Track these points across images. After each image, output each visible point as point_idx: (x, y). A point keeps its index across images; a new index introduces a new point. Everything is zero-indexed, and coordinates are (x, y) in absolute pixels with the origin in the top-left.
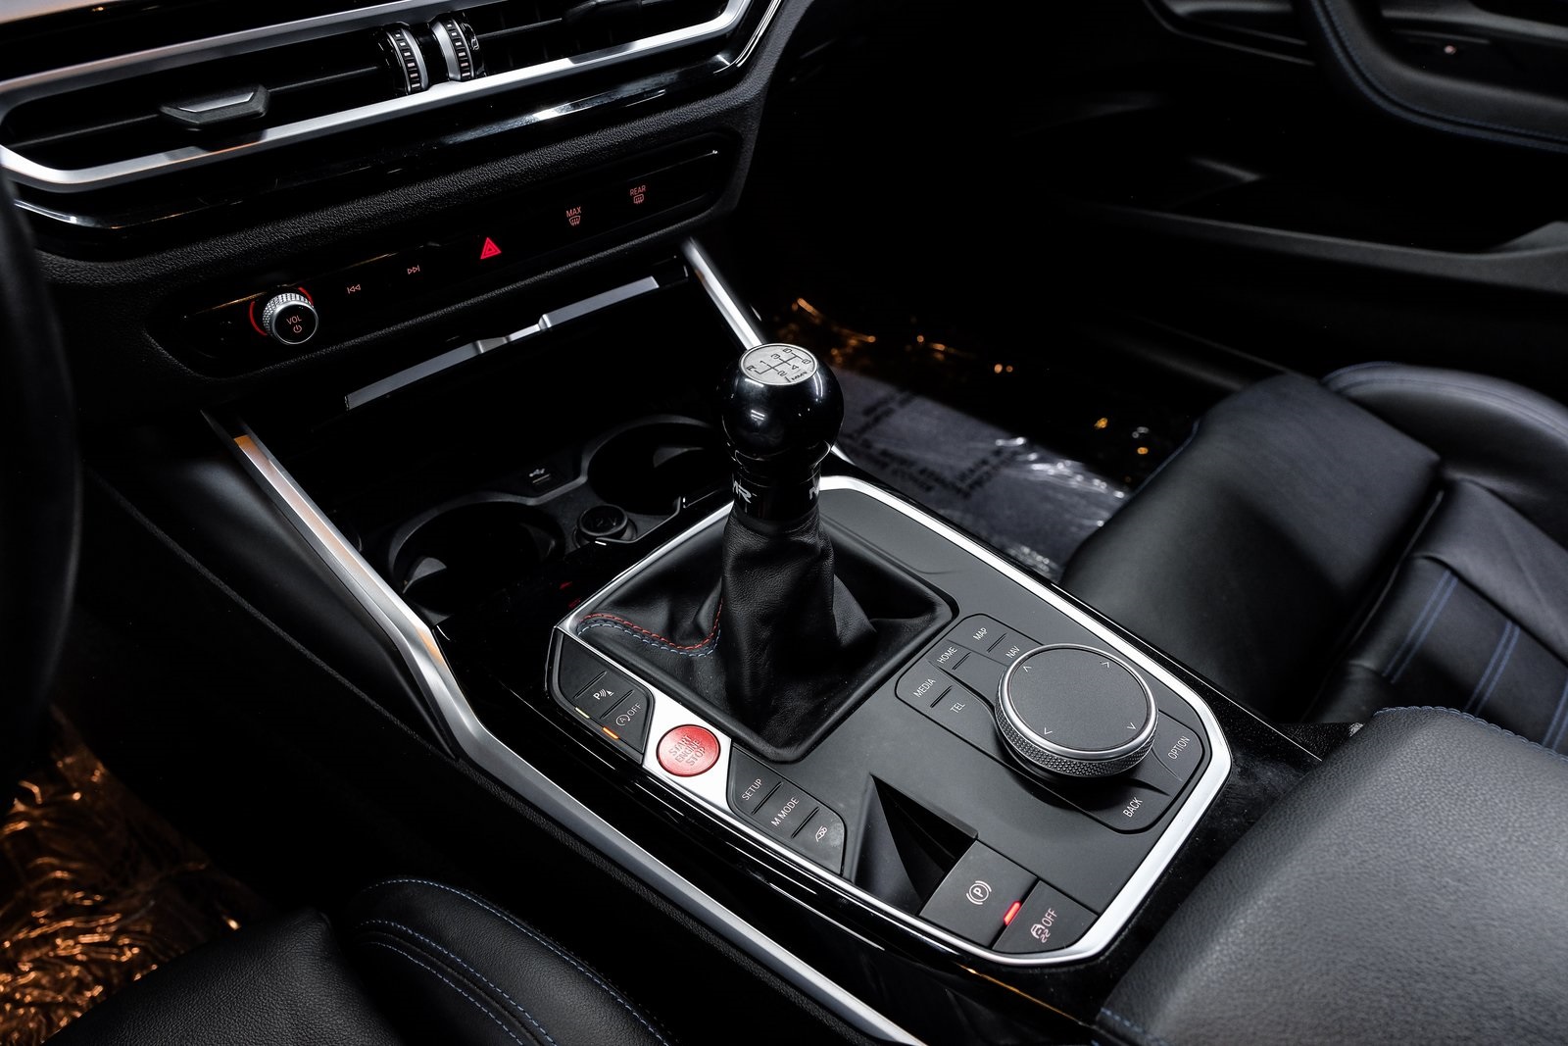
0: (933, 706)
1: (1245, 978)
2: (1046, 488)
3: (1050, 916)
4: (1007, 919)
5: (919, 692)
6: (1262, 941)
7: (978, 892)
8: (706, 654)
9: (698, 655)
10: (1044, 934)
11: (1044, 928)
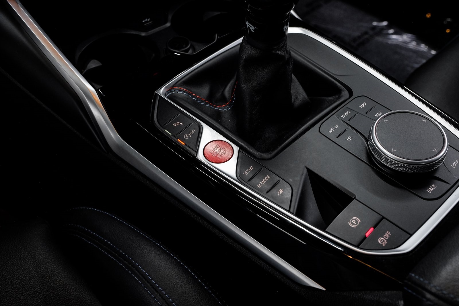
0: (337, 137)
2: (397, 48)
3: (387, 234)
4: (367, 234)
5: (331, 131)
7: (354, 222)
8: (227, 110)
9: (223, 110)
10: (384, 242)
11: (384, 239)
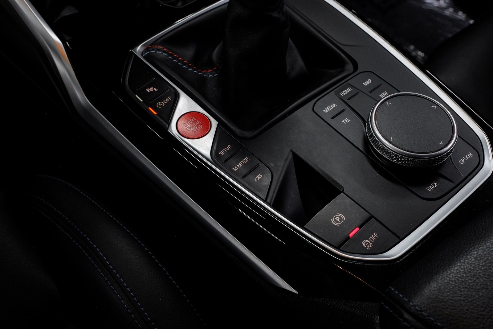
0: (332, 118)
1: (470, 281)
3: (374, 237)
4: (351, 235)
5: (327, 110)
6: (484, 264)
7: (338, 219)
8: (213, 76)
9: (209, 76)
10: (369, 245)
11: (370, 242)
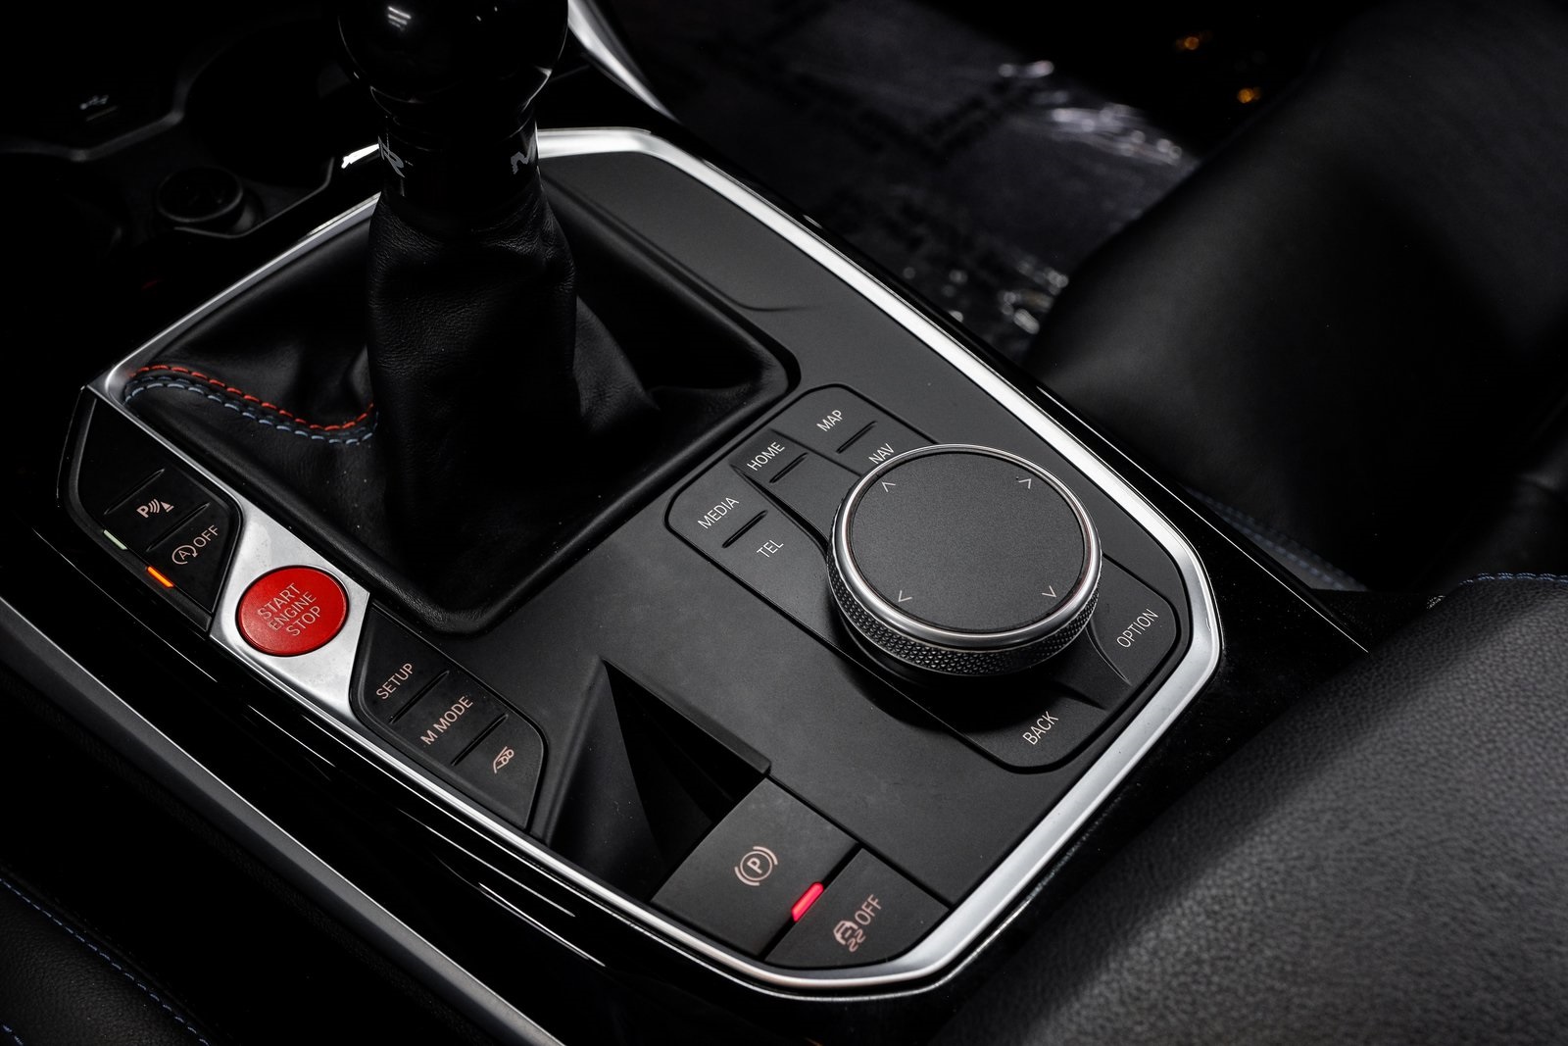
0: (727, 544)
2: (1078, 153)
3: (869, 908)
4: (797, 910)
5: (708, 520)
7: (755, 865)
8: (360, 440)
9: (344, 442)
10: (856, 937)
11: (855, 927)
